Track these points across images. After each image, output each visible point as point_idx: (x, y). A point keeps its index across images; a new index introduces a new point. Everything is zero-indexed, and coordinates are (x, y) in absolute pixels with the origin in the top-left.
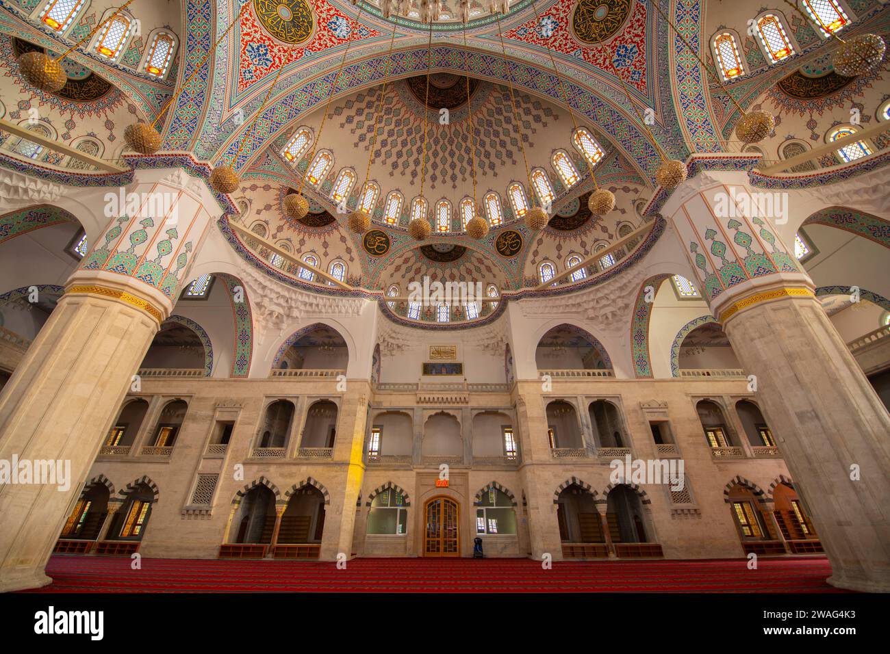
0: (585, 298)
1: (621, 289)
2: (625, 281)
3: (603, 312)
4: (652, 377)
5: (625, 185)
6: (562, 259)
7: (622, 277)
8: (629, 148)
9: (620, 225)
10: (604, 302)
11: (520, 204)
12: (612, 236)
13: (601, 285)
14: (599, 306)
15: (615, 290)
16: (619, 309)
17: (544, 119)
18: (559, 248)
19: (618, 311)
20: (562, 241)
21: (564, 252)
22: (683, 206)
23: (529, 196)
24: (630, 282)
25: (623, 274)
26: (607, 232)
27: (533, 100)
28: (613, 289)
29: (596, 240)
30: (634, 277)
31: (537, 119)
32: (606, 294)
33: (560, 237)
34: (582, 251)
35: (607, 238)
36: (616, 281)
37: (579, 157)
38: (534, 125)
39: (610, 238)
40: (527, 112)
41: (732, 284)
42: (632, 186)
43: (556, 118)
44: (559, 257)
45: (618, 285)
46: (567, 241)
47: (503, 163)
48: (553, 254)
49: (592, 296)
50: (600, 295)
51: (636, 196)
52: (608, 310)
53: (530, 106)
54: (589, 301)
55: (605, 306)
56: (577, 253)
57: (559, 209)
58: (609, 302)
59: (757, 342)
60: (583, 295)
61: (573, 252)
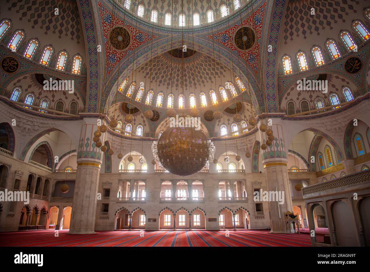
0: (24, 117)
1: (42, 123)
2: (46, 122)
3: (25, 126)
4: (23, 161)
5: (77, 93)
6: (27, 92)
7: (46, 120)
8: (91, 88)
9: (60, 101)
10: (29, 123)
11: (30, 51)
12: (54, 101)
13: (36, 117)
14: (26, 123)
15: (39, 122)
16: (33, 129)
17: (74, 37)
18: (30, 86)
19: (32, 130)
20: (33, 85)
21: (30, 90)
22: (93, 125)
23: (38, 53)
24: (48, 124)
25: (48, 119)
26: (53, 98)
27: (79, 27)
28: (39, 121)
29: (46, 97)
30: (51, 124)
31: (72, 34)
32: (34, 121)
33: (35, 83)
34: (38, 96)
35: (51, 100)
36: (43, 119)
37: (71, 64)
38: (69, 33)
39: (52, 101)
40: (72, 26)
41: (91, 158)
42: (78, 95)
43: (78, 43)
44: (26, 90)
45: (42, 121)
46: (36, 87)
47: (42, 28)
48: (25, 87)
49: (27, 118)
50: (31, 119)
51: (76, 100)
52: (28, 127)
53: (76, 27)
54: (25, 119)
55: (29, 125)
56: (35, 95)
57: (46, 73)
58: (32, 124)
59: (88, 176)
60: (25, 115)
61: (34, 93)
